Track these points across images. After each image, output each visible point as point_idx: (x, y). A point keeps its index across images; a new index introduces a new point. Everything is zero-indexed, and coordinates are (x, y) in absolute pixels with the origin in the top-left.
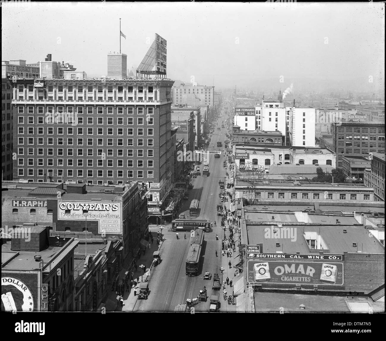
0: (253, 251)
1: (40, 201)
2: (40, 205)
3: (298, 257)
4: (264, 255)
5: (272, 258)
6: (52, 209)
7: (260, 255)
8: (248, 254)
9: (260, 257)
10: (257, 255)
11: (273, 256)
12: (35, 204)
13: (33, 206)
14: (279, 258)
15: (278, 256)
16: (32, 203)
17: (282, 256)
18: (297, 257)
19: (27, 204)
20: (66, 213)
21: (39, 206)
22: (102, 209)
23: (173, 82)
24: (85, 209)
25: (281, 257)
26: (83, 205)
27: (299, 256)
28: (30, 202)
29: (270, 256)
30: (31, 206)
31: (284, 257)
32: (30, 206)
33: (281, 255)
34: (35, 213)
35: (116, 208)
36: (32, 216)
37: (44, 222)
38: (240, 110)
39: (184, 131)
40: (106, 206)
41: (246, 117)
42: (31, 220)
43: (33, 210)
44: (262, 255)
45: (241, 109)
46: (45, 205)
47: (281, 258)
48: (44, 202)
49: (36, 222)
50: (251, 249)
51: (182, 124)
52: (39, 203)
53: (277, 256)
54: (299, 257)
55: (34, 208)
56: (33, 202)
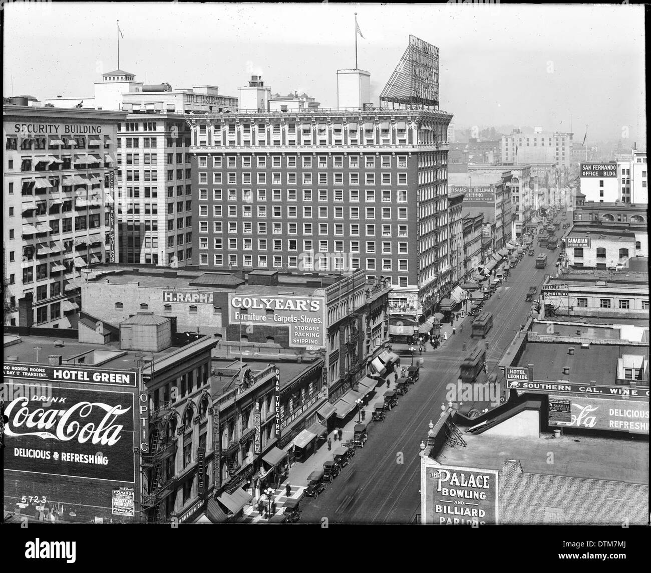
0: (518, 377)
1: (204, 295)
2: (204, 300)
3: (593, 390)
4: (535, 385)
5: (548, 389)
6: (221, 306)
7: (528, 384)
8: (510, 383)
9: (528, 387)
10: (524, 384)
11: (550, 386)
12: (196, 298)
13: (194, 301)
14: (561, 390)
15: (559, 386)
16: (191, 296)
17: (567, 387)
18: (591, 390)
19: (184, 299)
20: (241, 313)
21: (201, 301)
22: (294, 309)
23: (451, 116)
24: (268, 307)
25: (564, 388)
26: (265, 300)
27: (595, 389)
28: (188, 295)
29: (545, 387)
30: (190, 300)
31: (569, 389)
32: (188, 301)
33: (565, 386)
34: (195, 312)
35: (315, 308)
36: (192, 317)
37: (209, 326)
38: (590, 167)
39: (488, 202)
40: (301, 303)
41: (602, 179)
42: (190, 322)
43: (193, 308)
44: (532, 385)
45: (592, 166)
46: (211, 300)
47: (565, 390)
48: (209, 295)
49: (197, 325)
50: (514, 374)
51: (486, 190)
52: (202, 297)
53: (557, 387)
54: (595, 391)
55: (195, 304)
56: (194, 295)
